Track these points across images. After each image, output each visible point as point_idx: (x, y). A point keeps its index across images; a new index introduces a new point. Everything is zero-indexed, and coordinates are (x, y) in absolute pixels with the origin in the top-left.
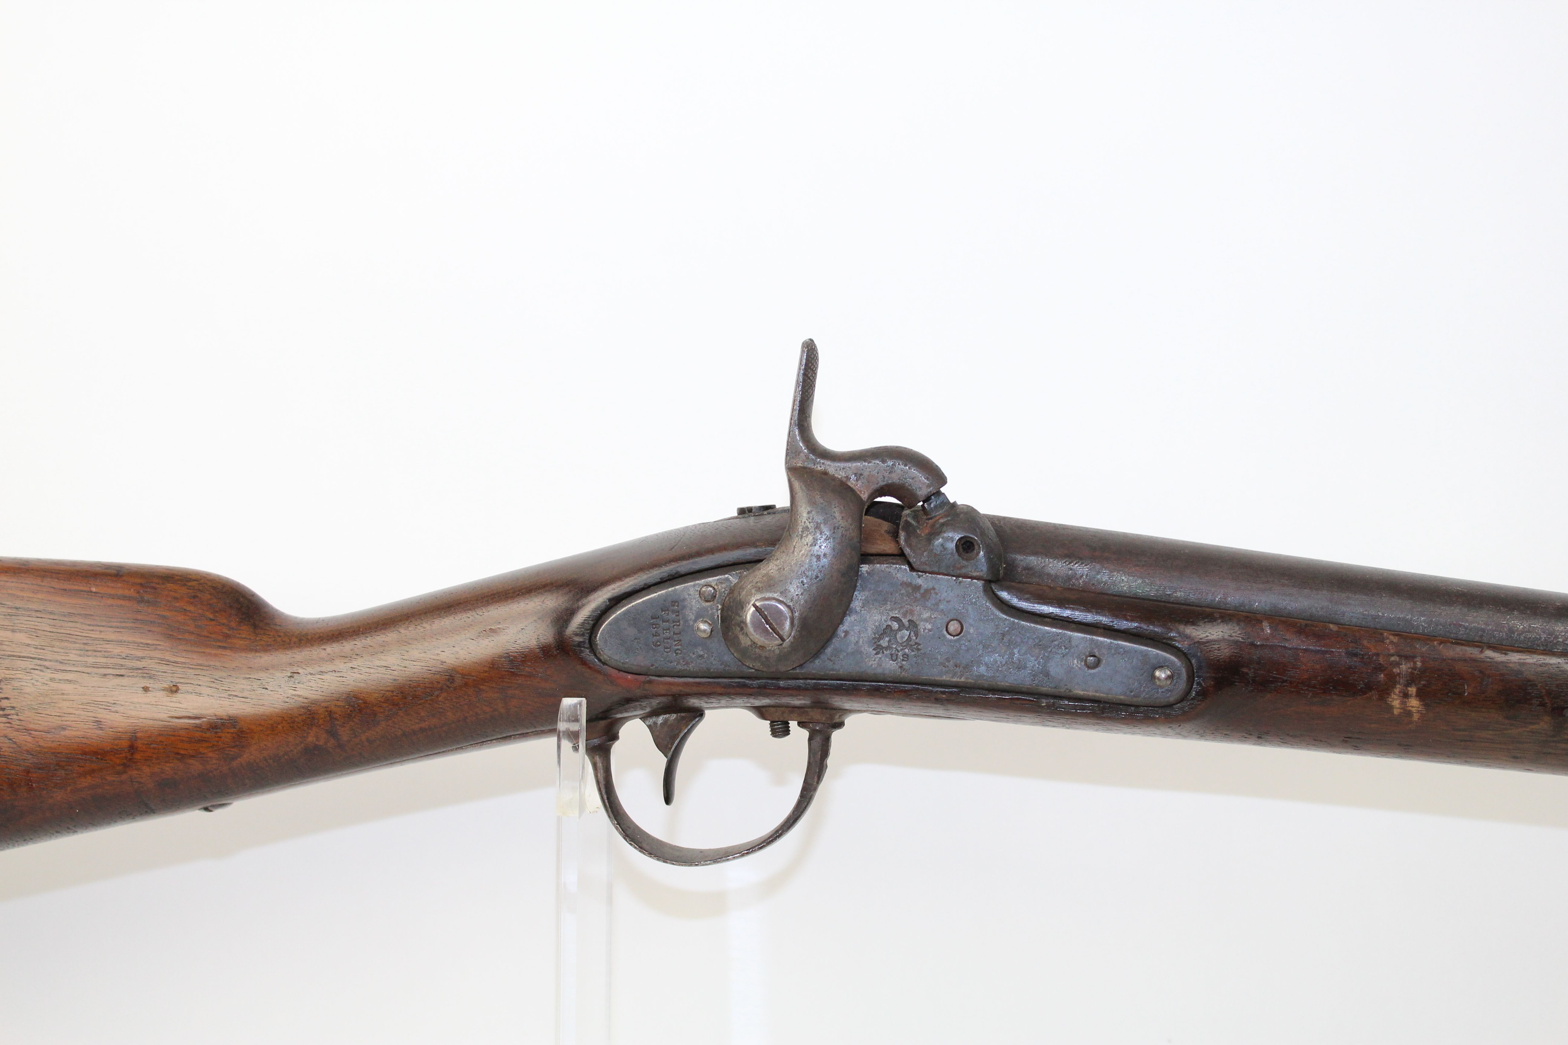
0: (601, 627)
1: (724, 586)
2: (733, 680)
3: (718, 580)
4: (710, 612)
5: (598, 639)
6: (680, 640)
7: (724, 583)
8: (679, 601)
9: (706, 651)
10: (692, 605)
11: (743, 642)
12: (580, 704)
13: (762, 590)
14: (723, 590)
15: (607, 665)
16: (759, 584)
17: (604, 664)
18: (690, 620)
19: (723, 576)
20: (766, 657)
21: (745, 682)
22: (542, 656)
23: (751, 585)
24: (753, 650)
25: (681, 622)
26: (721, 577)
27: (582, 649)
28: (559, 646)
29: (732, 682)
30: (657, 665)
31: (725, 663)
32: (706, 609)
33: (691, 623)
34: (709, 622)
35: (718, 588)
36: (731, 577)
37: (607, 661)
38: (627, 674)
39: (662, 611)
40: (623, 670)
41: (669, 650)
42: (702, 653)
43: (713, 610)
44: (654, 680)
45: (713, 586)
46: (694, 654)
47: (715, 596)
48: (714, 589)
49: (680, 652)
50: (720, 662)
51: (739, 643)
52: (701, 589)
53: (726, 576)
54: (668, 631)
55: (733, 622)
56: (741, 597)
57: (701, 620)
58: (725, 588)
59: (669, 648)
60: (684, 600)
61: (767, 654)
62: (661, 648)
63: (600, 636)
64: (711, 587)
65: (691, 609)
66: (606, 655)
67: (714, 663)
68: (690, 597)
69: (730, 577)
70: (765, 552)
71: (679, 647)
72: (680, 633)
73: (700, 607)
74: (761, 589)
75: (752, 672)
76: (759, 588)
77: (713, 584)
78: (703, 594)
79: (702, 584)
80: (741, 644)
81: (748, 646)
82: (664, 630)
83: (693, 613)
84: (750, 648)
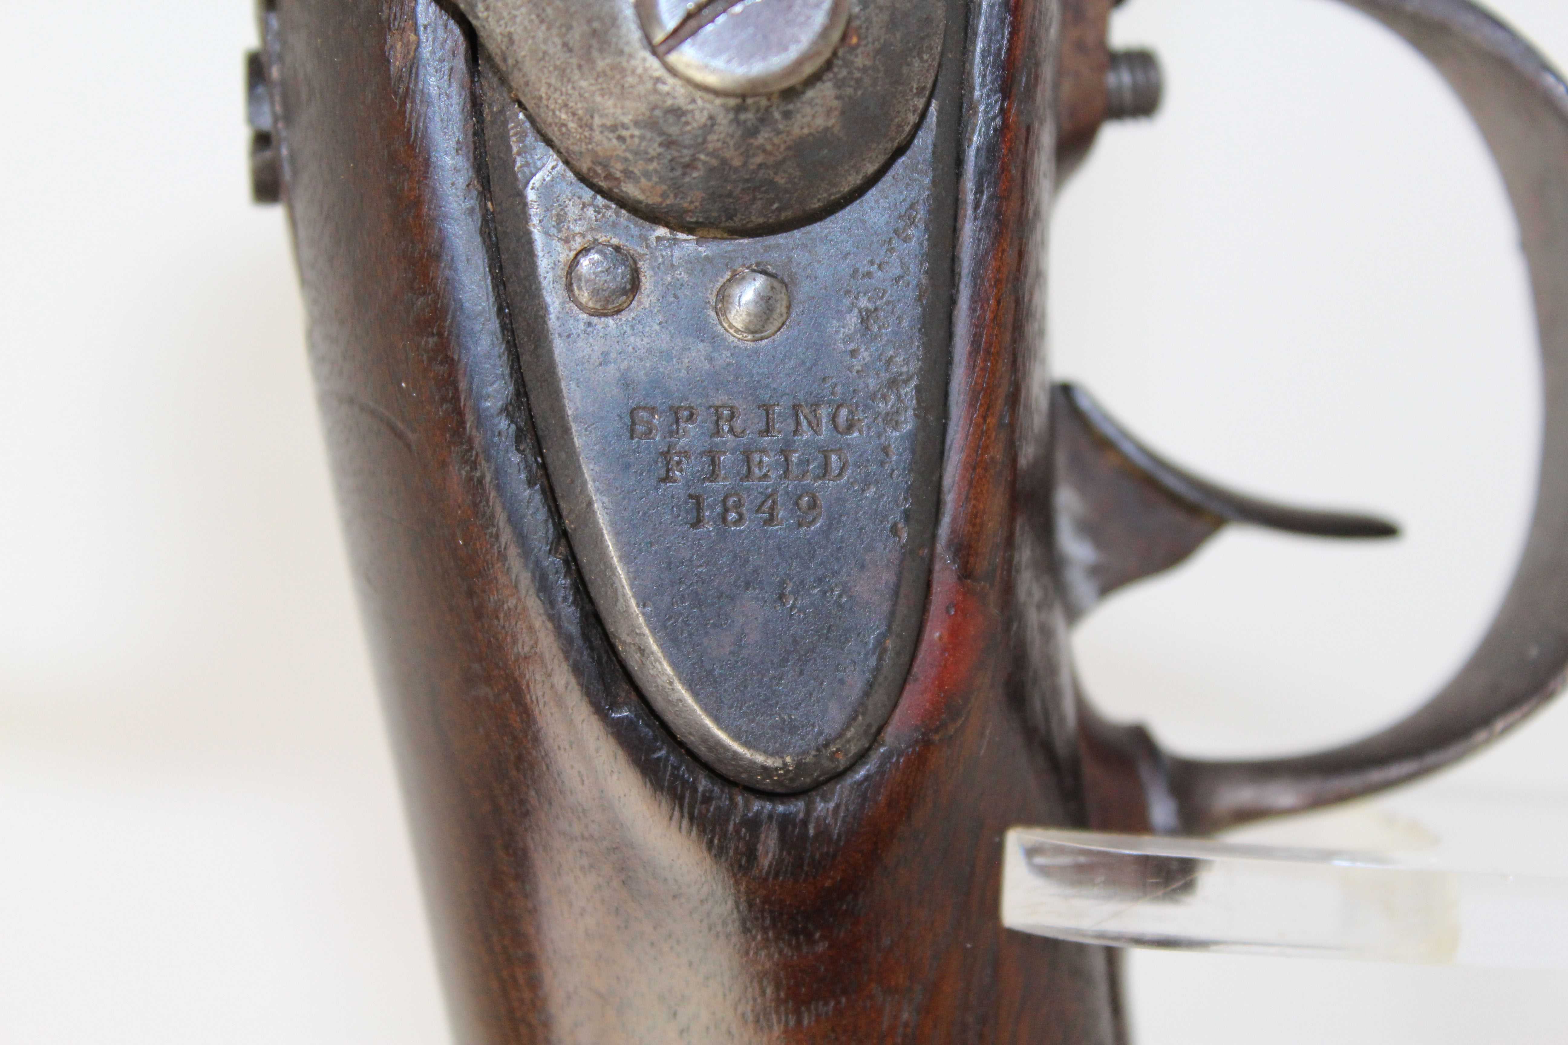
0: (726, 748)
1: (573, 211)
2: (970, 197)
3: (546, 233)
4: (682, 274)
5: (778, 763)
6: (796, 408)
7: (563, 207)
8: (632, 404)
9: (847, 301)
10: (649, 350)
11: (820, 122)
12: (1031, 852)
13: (600, 18)
14: (590, 212)
15: (880, 730)
16: (575, 37)
17: (876, 737)
18: (711, 360)
19: (533, 211)
20: (892, 24)
21: (978, 150)
22: (832, 1004)
23: (576, 75)
24: (858, 81)
25: (720, 398)
26: (535, 220)
27: (812, 832)
28: (795, 933)
29: (976, 206)
30: (895, 516)
31: (901, 224)
32: (671, 291)
33: (724, 357)
34: (722, 281)
35: (583, 236)
36: (538, 177)
37: (869, 726)
38: (924, 647)
39: (666, 479)
40: (905, 658)
41: (834, 457)
42: (852, 320)
43: (675, 261)
44: (953, 531)
45: (572, 254)
46: (853, 353)
47: (617, 249)
48: (585, 251)
49: (844, 412)
50: (895, 243)
51: (823, 138)
52: (582, 307)
53: (531, 195)
54: (756, 457)
55: (737, 163)
56: (626, 120)
57: (713, 314)
58: (584, 206)
59: (827, 459)
60: (626, 383)
61: (879, 20)
62: (825, 491)
63: (765, 752)
64: (574, 263)
65: (666, 355)
66: (848, 726)
67: (898, 271)
68: (613, 355)
69: (536, 180)
70: (435, 31)
71: (824, 412)
72: (767, 408)
73: (660, 318)
74: (596, 25)
75: (940, 111)
76: (594, 33)
77: (565, 255)
78: (607, 300)
79: (563, 303)
80: (827, 129)
81: (837, 97)
82: (749, 475)
83: (684, 350)
84: (849, 91)
